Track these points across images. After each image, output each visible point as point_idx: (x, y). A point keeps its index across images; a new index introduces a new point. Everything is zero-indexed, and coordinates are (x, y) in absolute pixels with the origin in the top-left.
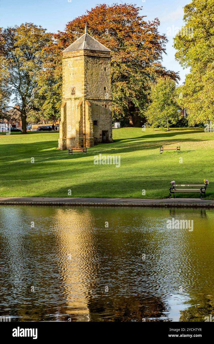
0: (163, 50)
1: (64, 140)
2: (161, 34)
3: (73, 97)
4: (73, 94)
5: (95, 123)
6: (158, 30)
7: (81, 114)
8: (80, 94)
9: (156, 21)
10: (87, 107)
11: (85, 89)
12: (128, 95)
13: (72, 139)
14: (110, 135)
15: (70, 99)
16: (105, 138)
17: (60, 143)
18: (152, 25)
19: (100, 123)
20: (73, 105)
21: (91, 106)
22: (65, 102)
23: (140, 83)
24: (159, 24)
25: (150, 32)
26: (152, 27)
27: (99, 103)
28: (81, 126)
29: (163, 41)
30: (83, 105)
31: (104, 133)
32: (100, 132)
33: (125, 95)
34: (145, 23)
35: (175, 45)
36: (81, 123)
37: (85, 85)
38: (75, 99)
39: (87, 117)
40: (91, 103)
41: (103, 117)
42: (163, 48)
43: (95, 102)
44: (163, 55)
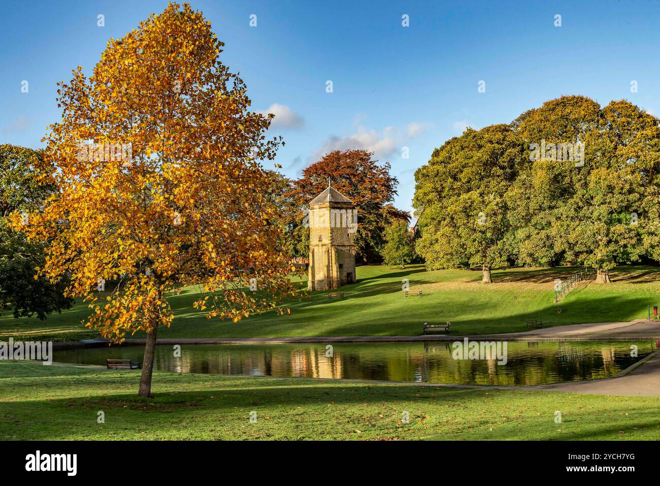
0: (395, 192)
1: (313, 282)
2: (392, 177)
3: (321, 243)
4: (320, 241)
5: (341, 266)
6: (390, 174)
7: (329, 259)
8: (327, 240)
9: (387, 165)
10: (333, 252)
11: (331, 237)
12: (364, 235)
13: (321, 281)
14: (354, 277)
15: (318, 245)
16: (349, 278)
17: (310, 284)
18: (383, 169)
19: (345, 266)
20: (321, 251)
21: (337, 252)
22: (313, 248)
23: (374, 223)
24: (390, 168)
25: (382, 176)
26: (383, 171)
27: (343, 249)
28: (328, 270)
29: (394, 184)
30: (330, 251)
31: (349, 275)
32: (345, 274)
33: (361, 235)
34: (378, 167)
35: (413, 205)
36: (328, 267)
37: (331, 233)
38: (322, 245)
39: (334, 262)
40: (337, 249)
41: (347, 260)
42: (395, 189)
43: (341, 248)
44: (395, 196)
